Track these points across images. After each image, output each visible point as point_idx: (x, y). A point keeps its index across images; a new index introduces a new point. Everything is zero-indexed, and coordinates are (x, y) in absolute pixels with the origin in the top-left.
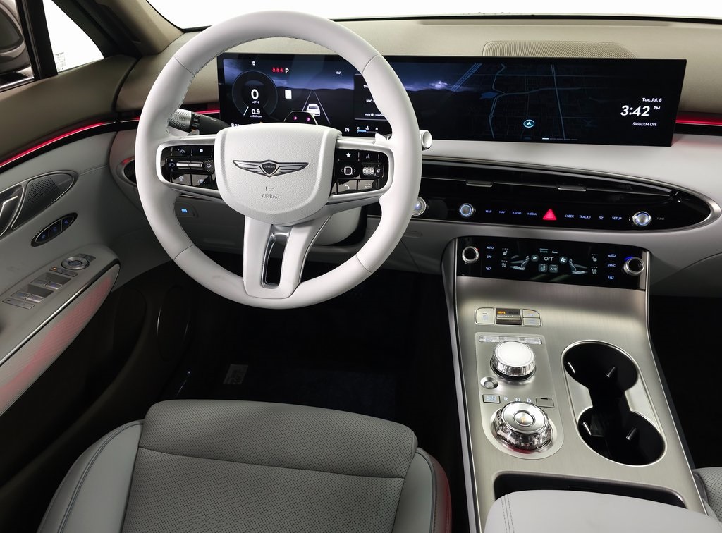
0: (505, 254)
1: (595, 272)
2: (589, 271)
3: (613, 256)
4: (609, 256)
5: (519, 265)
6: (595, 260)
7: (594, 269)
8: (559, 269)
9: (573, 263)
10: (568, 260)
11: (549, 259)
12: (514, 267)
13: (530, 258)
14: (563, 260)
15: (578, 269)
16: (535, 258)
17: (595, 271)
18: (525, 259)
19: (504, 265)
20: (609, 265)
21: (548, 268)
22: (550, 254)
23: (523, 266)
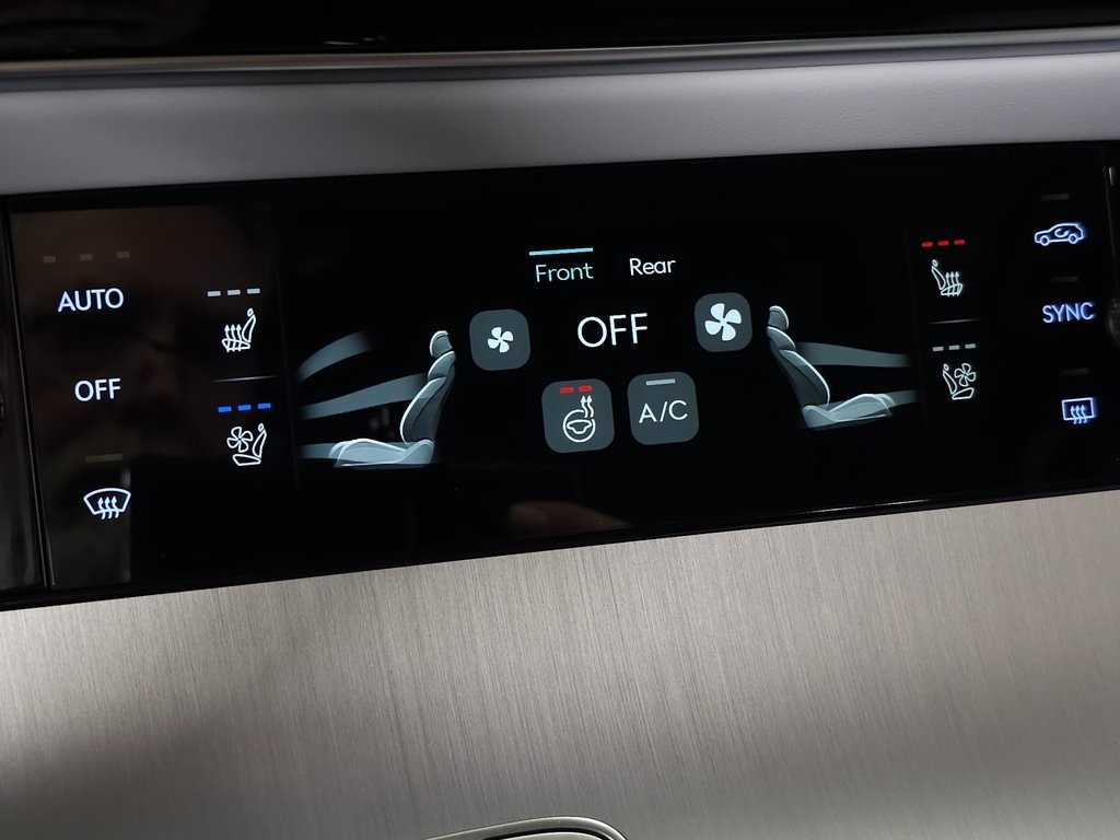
0: (237, 339)
1: (961, 382)
2: (920, 378)
3: (1065, 234)
4: (1042, 238)
5: (381, 424)
6: (951, 286)
7: (955, 361)
8: (706, 406)
9: (802, 333)
10: (757, 321)
11: (611, 330)
12: (351, 451)
13: (461, 343)
14: (723, 322)
15: (846, 383)
16: (501, 339)
17: (967, 373)
18: (419, 364)
19: (246, 446)
20: (1053, 313)
21: (621, 413)
22: (613, 292)
23: (412, 437)
